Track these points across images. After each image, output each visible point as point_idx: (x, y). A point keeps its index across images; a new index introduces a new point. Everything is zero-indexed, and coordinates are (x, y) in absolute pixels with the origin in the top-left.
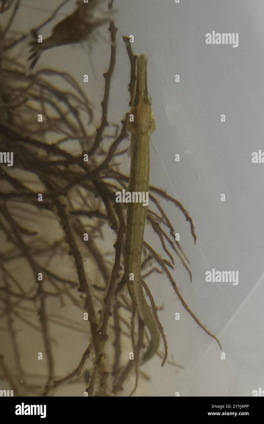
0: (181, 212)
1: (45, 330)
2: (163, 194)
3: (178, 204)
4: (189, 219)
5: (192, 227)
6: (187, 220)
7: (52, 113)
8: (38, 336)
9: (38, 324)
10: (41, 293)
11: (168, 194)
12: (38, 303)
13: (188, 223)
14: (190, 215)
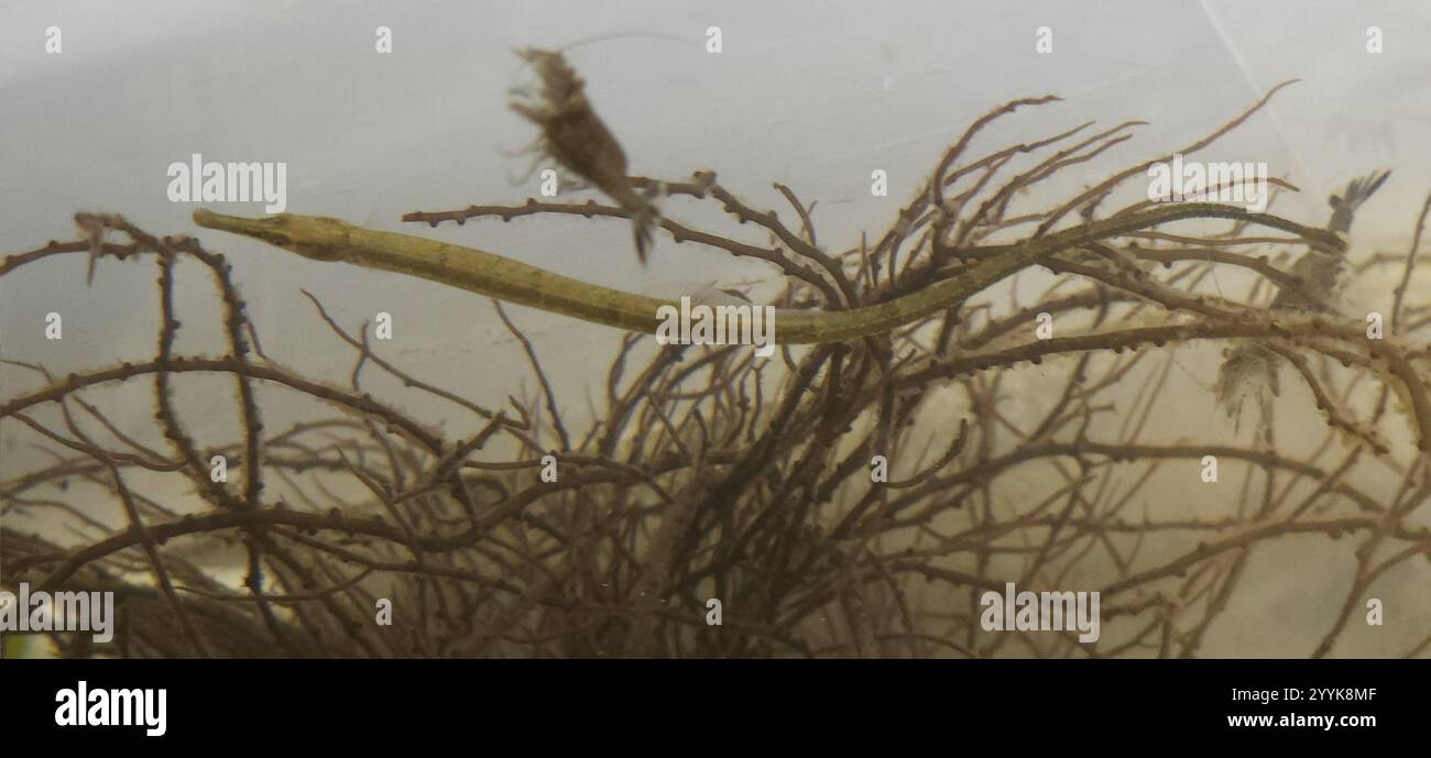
0: (996, 121)
1: (1159, 454)
2: (954, 153)
3: (978, 126)
4: (1011, 107)
5: (1027, 102)
6: (1012, 110)
7: (699, 380)
8: (1168, 467)
9: (1142, 465)
10: (1076, 449)
11: (955, 142)
12: (1097, 458)
13: (1019, 109)
14: (1004, 103)
